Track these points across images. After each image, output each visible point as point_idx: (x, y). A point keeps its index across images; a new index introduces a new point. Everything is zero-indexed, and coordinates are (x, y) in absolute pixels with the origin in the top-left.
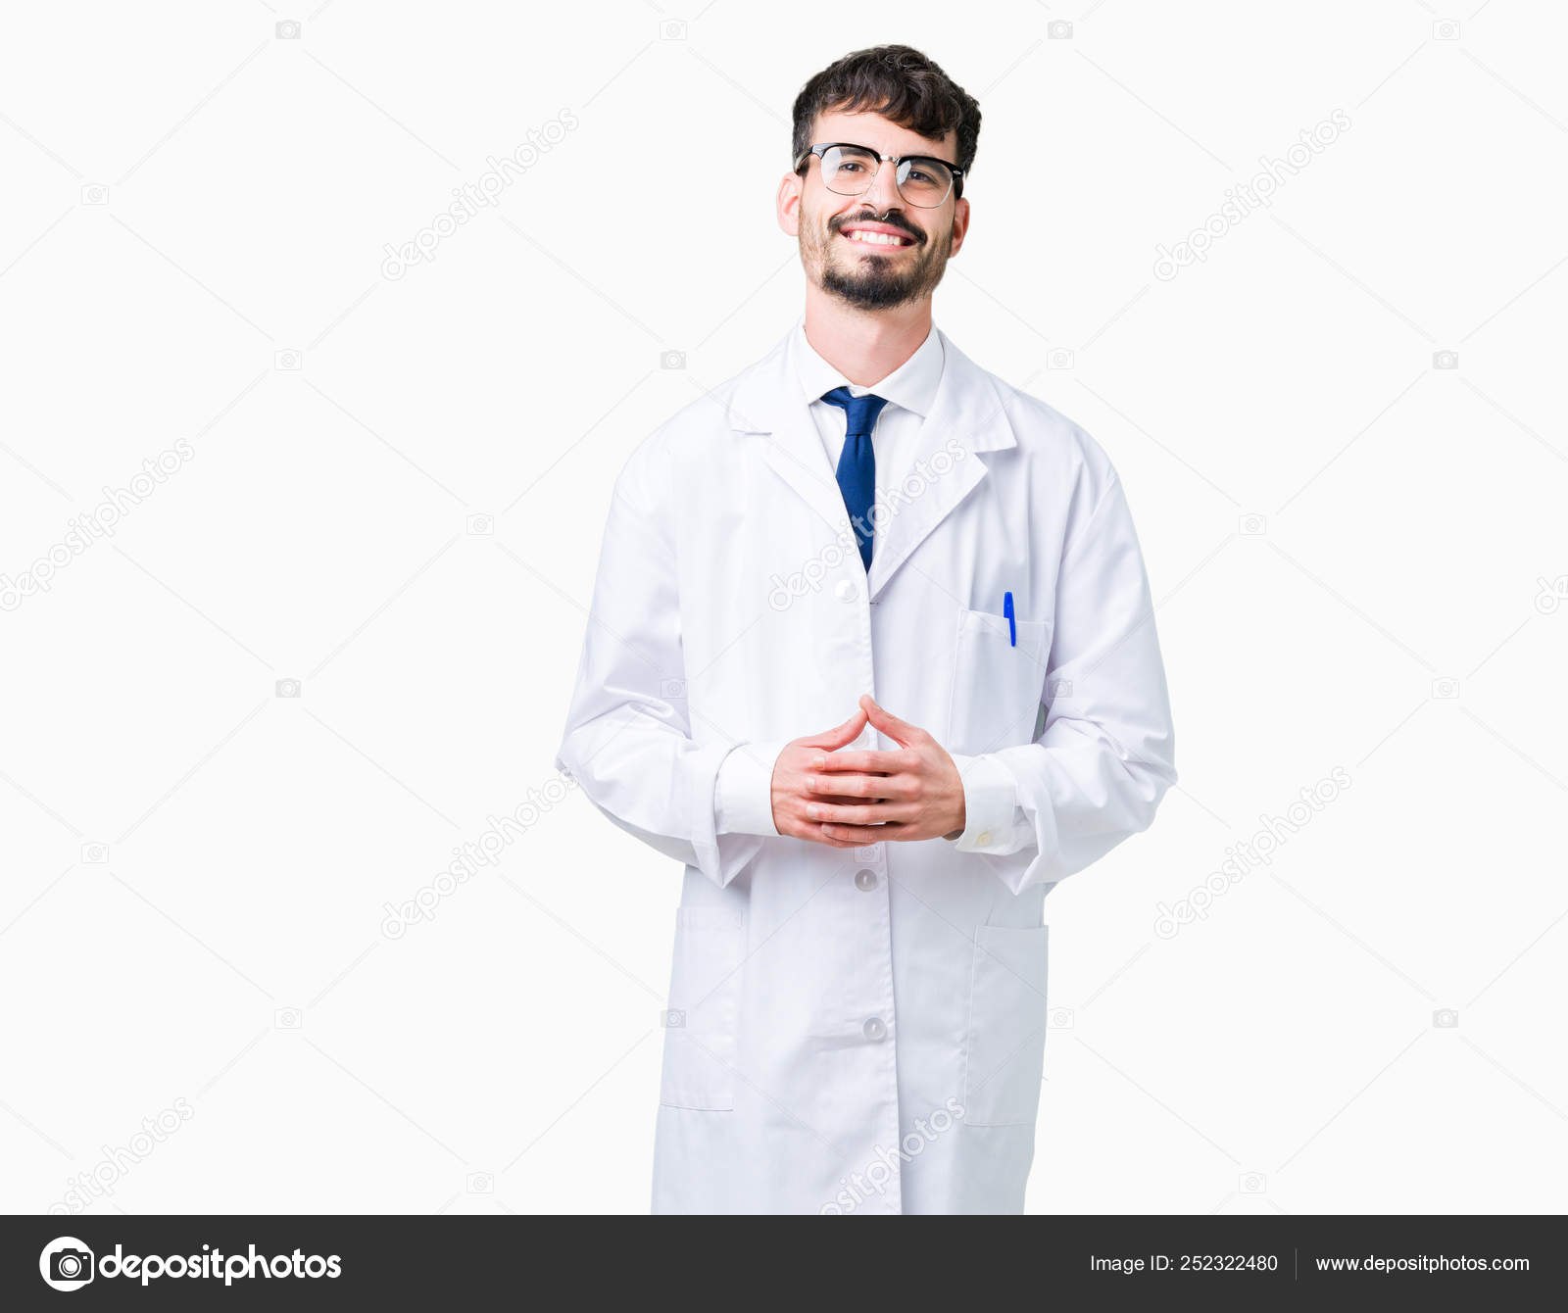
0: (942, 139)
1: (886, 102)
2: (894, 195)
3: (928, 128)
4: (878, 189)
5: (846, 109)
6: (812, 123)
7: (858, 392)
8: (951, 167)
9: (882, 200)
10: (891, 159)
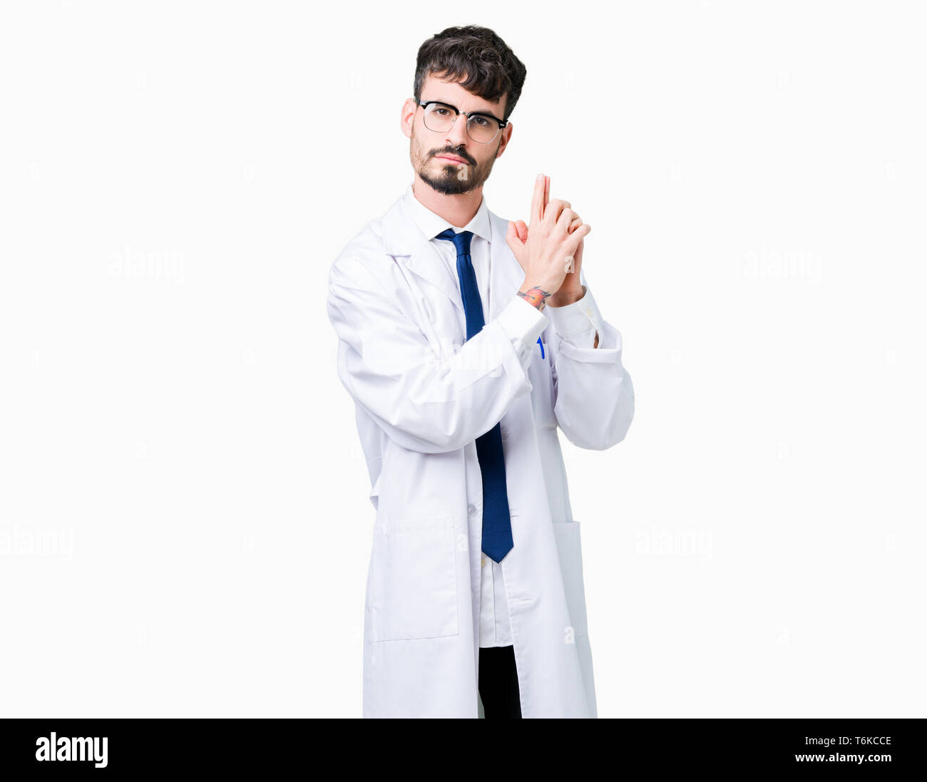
0: (497, 101)
1: (465, 79)
2: (464, 135)
3: (489, 95)
4: (453, 130)
5: (443, 78)
6: (424, 77)
7: (458, 231)
8: (499, 121)
9: (457, 139)
10: (464, 113)
